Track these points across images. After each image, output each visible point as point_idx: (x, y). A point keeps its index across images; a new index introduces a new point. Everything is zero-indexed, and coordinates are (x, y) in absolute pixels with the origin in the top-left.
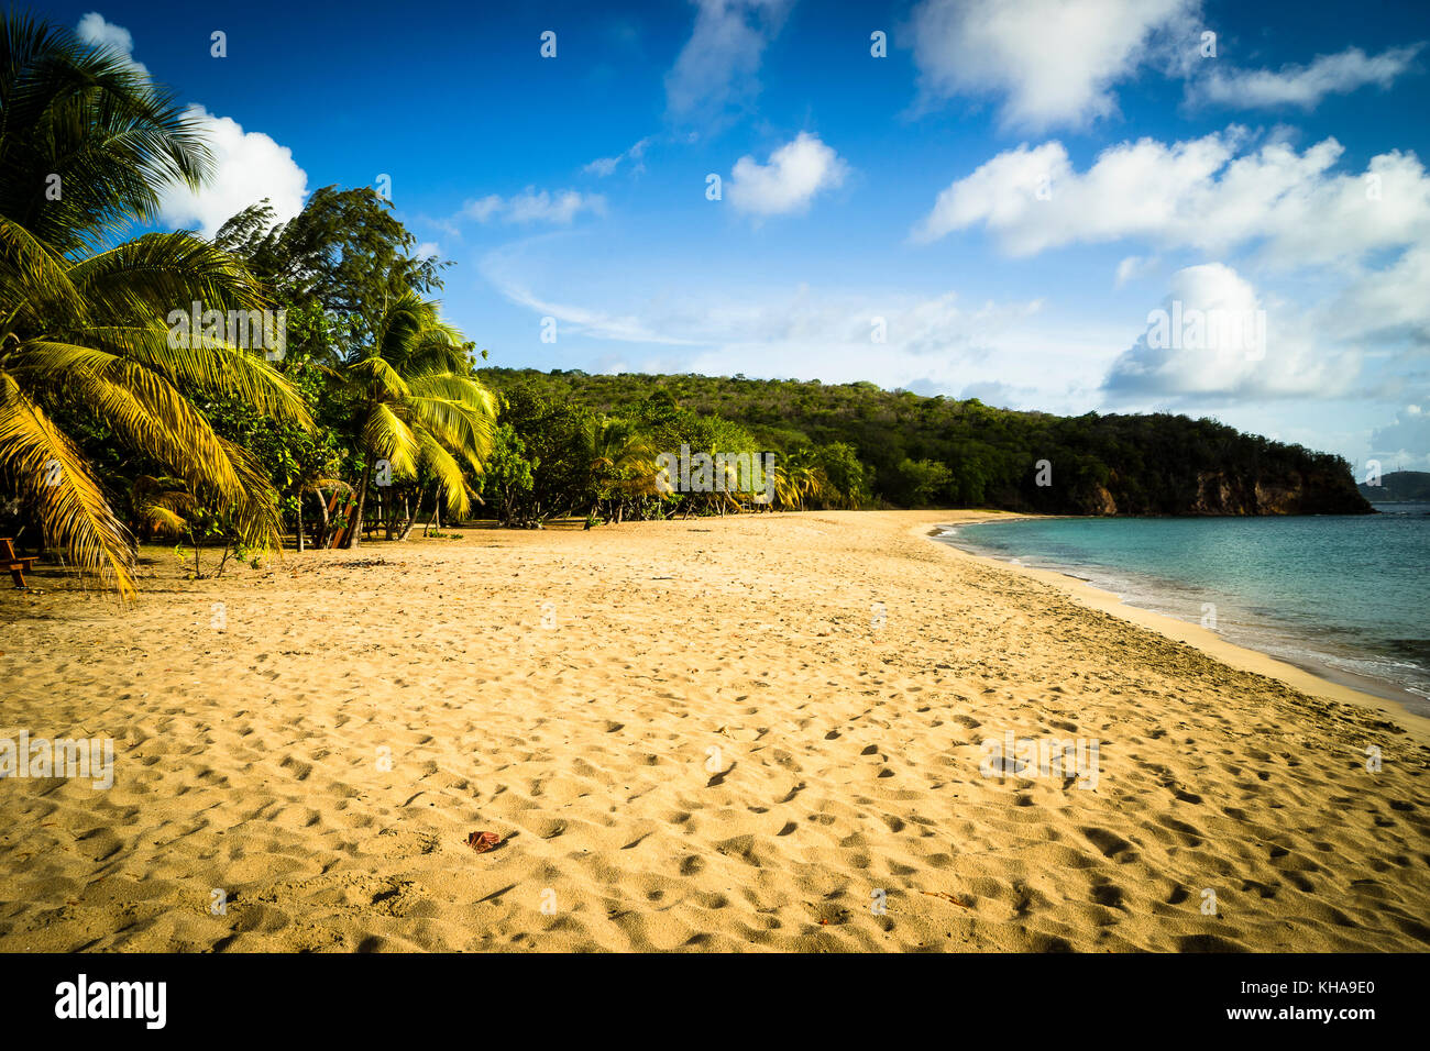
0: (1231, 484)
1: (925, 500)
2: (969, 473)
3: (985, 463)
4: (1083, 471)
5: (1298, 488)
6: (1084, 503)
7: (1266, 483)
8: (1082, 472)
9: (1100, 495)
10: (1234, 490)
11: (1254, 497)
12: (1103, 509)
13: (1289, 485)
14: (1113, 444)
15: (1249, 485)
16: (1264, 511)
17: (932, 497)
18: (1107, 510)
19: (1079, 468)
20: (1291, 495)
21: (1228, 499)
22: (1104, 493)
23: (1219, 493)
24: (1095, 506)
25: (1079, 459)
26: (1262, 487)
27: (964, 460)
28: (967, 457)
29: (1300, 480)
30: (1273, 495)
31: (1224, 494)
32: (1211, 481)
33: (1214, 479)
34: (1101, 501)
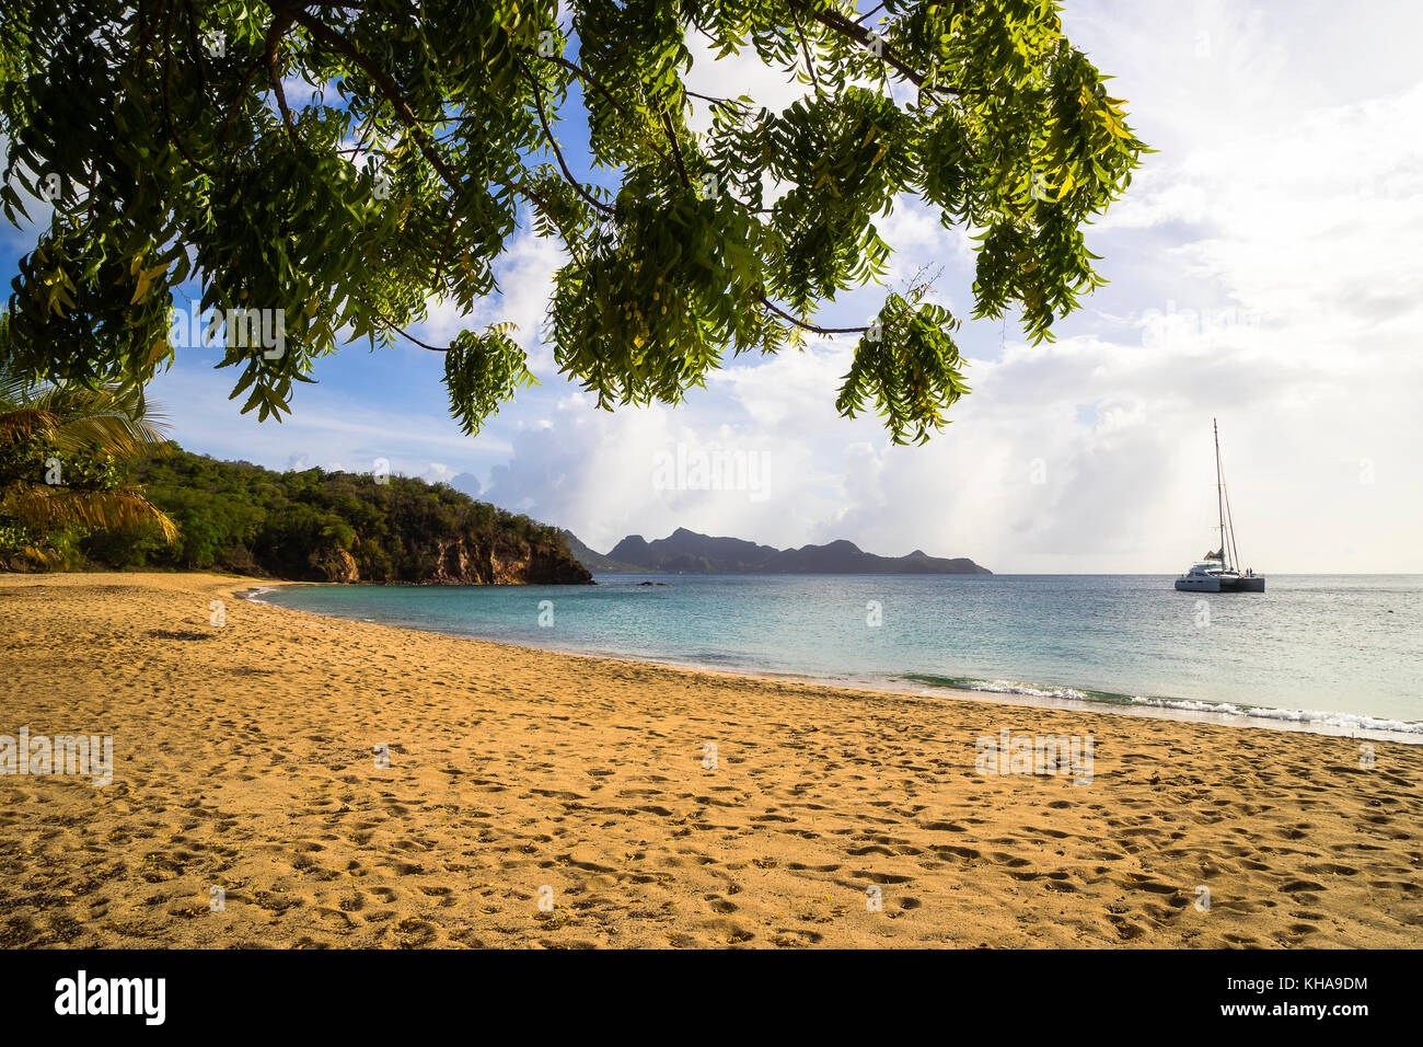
0: (469, 552)
1: (142, 560)
2: (199, 528)
3: (216, 515)
4: (328, 532)
5: (527, 558)
6: (328, 569)
7: (501, 553)
8: (326, 533)
9: (343, 558)
10: (472, 558)
11: (490, 566)
12: (347, 575)
13: (520, 555)
14: (356, 504)
15: (485, 552)
16: (498, 581)
17: (154, 555)
18: (351, 577)
19: (321, 528)
20: (521, 565)
21: (466, 567)
22: (348, 557)
23: (459, 561)
24: (339, 572)
25: (322, 518)
26: (497, 557)
27: (192, 511)
28: (194, 508)
29: (529, 550)
30: (506, 564)
31: (463, 562)
32: (450, 548)
33: (455, 546)
34: (344, 566)
